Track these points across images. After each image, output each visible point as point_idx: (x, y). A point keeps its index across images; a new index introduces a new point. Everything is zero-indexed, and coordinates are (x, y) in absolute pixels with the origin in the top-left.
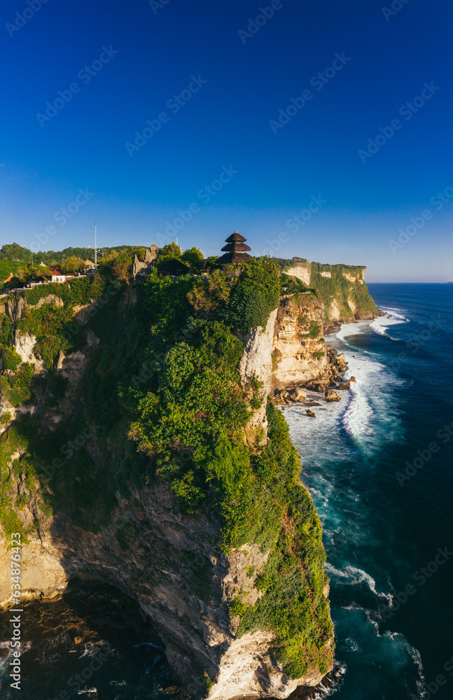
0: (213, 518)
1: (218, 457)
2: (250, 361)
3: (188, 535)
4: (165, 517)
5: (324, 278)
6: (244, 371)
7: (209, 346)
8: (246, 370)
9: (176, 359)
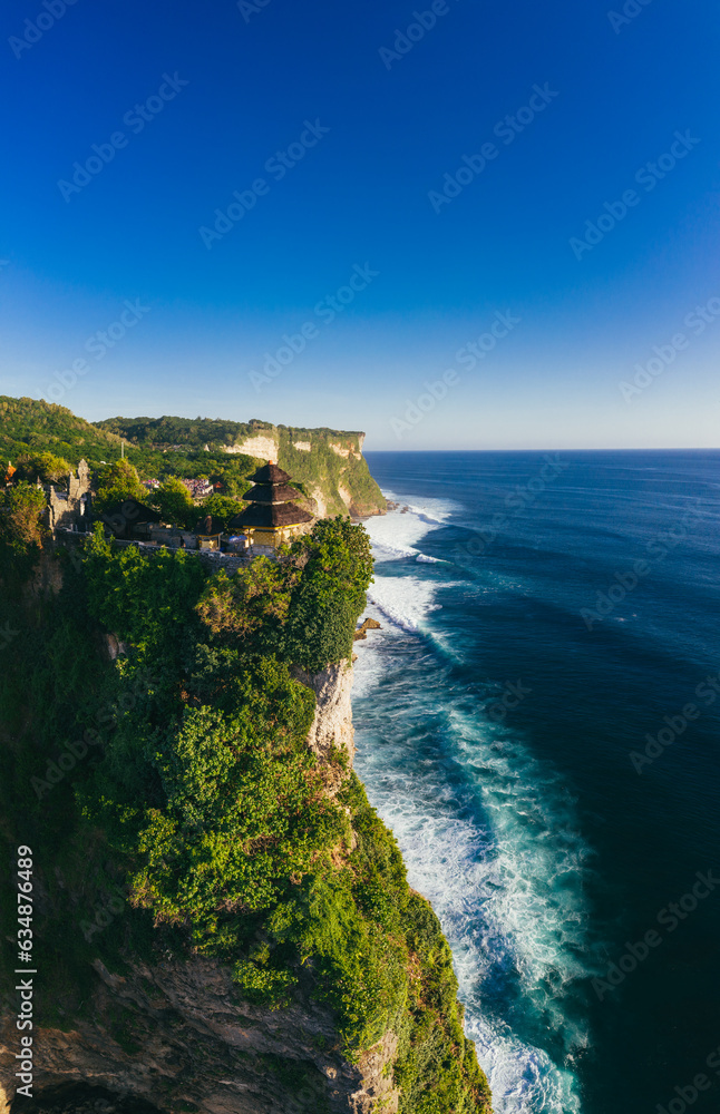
0: (315, 1009)
1: (316, 920)
2: (324, 719)
3: (266, 1033)
4: (215, 1007)
5: (299, 452)
6: (314, 737)
7: (255, 709)
8: (317, 734)
9: (197, 745)
